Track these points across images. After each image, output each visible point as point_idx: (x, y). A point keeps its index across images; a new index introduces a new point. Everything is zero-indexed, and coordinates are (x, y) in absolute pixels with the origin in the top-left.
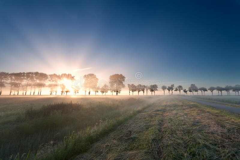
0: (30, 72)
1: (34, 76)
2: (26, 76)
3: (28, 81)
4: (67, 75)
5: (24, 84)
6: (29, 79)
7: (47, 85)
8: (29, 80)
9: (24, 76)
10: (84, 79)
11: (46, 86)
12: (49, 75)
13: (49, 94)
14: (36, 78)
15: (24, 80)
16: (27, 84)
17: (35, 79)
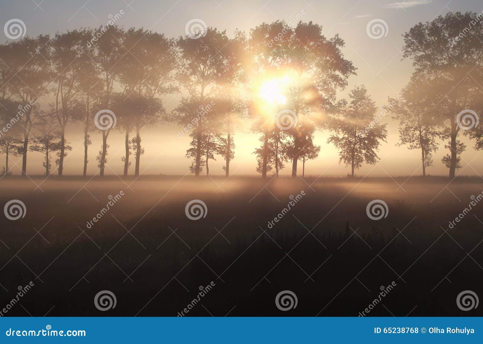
0: (75, 32)
1: (96, 52)
2: (55, 59)
3: (66, 90)
4: (290, 32)
5: (48, 110)
6: (69, 75)
7: (168, 111)
8: (70, 85)
9: (43, 58)
10: (410, 60)
11: (166, 119)
12: (182, 43)
13: (189, 172)
14: (107, 67)
15: (45, 84)
16: (60, 106)
17: (103, 76)
